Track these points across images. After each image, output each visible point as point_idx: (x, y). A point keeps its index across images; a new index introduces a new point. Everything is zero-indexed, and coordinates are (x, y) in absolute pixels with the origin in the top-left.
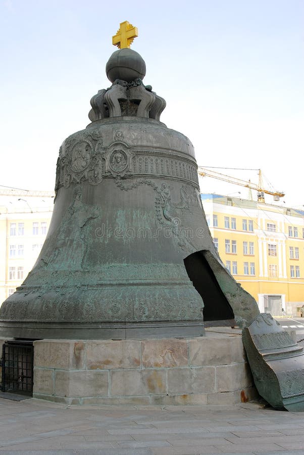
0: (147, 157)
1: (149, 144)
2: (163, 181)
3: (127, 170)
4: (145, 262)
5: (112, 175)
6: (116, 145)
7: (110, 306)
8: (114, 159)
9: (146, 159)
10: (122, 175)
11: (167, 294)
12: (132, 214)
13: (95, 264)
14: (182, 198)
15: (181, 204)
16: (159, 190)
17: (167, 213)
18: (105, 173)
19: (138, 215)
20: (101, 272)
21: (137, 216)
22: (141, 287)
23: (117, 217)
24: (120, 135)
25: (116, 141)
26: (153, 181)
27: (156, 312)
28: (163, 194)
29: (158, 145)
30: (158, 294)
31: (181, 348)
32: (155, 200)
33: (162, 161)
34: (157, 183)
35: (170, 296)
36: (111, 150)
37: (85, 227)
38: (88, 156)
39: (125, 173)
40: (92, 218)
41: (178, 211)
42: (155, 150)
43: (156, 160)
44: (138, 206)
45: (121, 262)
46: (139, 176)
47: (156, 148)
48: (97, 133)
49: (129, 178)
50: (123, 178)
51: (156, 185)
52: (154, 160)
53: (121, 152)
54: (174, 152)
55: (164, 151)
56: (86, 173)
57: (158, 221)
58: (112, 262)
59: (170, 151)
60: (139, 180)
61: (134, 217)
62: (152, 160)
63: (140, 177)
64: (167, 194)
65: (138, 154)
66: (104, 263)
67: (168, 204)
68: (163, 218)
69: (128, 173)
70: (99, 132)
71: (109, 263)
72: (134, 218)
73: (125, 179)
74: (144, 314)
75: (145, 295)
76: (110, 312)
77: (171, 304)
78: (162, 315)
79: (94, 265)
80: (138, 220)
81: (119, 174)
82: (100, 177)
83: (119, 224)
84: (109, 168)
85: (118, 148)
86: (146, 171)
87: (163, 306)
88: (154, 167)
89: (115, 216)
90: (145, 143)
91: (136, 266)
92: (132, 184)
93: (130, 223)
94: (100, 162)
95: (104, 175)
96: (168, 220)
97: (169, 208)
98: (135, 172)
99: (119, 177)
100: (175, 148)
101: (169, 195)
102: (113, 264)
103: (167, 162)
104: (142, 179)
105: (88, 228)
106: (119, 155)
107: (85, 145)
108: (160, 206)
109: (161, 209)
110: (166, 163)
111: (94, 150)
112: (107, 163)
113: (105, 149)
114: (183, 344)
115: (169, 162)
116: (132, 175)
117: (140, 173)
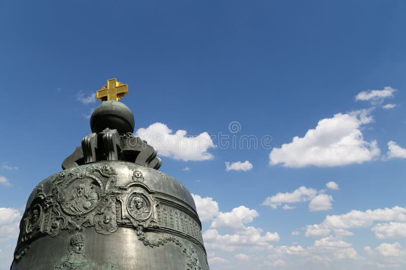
0: (171, 208)
2: (190, 243)
3: (150, 219)
5: (131, 223)
6: (135, 186)
8: (132, 203)
9: (171, 211)
10: (146, 226)
18: (122, 219)
24: (139, 175)
25: (134, 182)
26: (180, 240)
29: (180, 197)
33: (185, 217)
34: (185, 244)
36: (129, 192)
38: (95, 196)
39: (148, 222)
42: (177, 202)
43: (181, 215)
46: (166, 231)
48: (108, 168)
50: (146, 230)
52: (179, 214)
56: (91, 217)
60: (165, 235)
62: (176, 213)
65: (162, 202)
69: (153, 224)
70: (111, 168)
73: (149, 231)
81: (141, 224)
82: (114, 223)
84: (127, 213)
85: (138, 190)
86: (173, 225)
88: (180, 223)
92: (158, 239)
94: (114, 204)
95: (120, 221)
98: (160, 224)
99: (141, 228)
104: (169, 235)
107: (90, 181)
111: (105, 189)
112: (124, 206)
113: (120, 188)
115: (191, 221)
116: (158, 228)
117: (166, 227)
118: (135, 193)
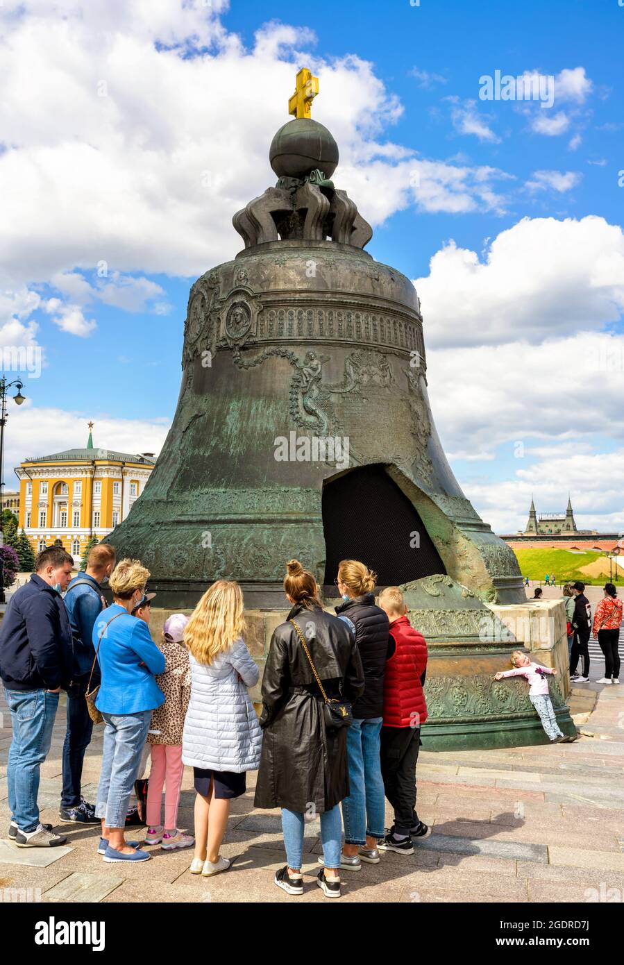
0: (282, 309)
1: (289, 287)
2: (310, 349)
3: (249, 334)
4: (253, 487)
5: (228, 344)
6: (237, 293)
7: (175, 555)
8: (232, 319)
9: (282, 313)
10: (242, 344)
11: (265, 538)
12: (250, 407)
13: (184, 489)
14: (346, 375)
15: (344, 385)
16: (301, 364)
17: (310, 403)
18: (219, 341)
19: (260, 409)
20: (186, 502)
21: (257, 409)
22: (230, 526)
23: (228, 413)
24: (243, 276)
25: (237, 287)
26: (291, 349)
27: (236, 566)
28: (306, 370)
29: (305, 286)
30: (248, 537)
31: (253, 626)
32: (291, 382)
33: (310, 313)
34: (299, 353)
35: (268, 541)
36: (229, 304)
37: (188, 431)
39: (245, 339)
40: (196, 417)
41: (333, 398)
42: (297, 297)
43: (300, 313)
44: (262, 393)
45: (218, 486)
46: (267, 343)
47: (301, 292)
49: (252, 348)
50: (243, 348)
51: (296, 356)
52: (296, 314)
53: (243, 305)
54: (337, 296)
55: (315, 297)
56: (198, 344)
57: (291, 417)
58: (206, 485)
59: (329, 295)
60: (268, 350)
61: (253, 411)
62: (291, 314)
63: (268, 345)
64: (314, 370)
65: (269, 305)
66: (196, 487)
67: (314, 387)
68: (302, 411)
69: (251, 340)
70: (216, 275)
71: (201, 488)
72: (252, 414)
73: (247, 349)
74: (219, 569)
75: (228, 539)
76: (172, 565)
77: (264, 554)
78: (247, 571)
79: (182, 492)
80: (258, 416)
81: (238, 343)
82: (213, 349)
83: (230, 425)
84: (224, 333)
85: (238, 299)
86: (281, 334)
87: (251, 557)
88: (295, 326)
89: (225, 412)
90: (281, 286)
91: (236, 491)
92: (255, 358)
93: (244, 423)
94: (215, 323)
95: (219, 344)
96: (311, 414)
97: (316, 392)
98: (262, 337)
99: (237, 347)
100: (339, 289)
101: (319, 371)
102: (206, 489)
103: (320, 314)
104: (272, 348)
105: (191, 433)
106: (240, 310)
107: (201, 297)
108: (299, 391)
109: (300, 397)
110: (318, 316)
111: (209, 305)
112: (223, 324)
113: (222, 302)
114: (257, 619)
115: (326, 314)
116: (255, 343)
117: (269, 338)
118: (235, 304)
